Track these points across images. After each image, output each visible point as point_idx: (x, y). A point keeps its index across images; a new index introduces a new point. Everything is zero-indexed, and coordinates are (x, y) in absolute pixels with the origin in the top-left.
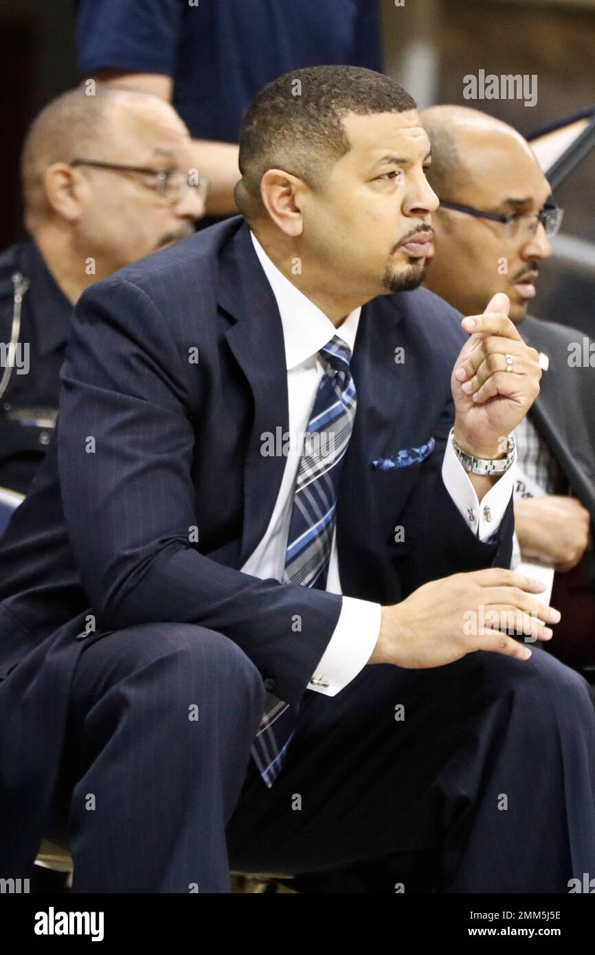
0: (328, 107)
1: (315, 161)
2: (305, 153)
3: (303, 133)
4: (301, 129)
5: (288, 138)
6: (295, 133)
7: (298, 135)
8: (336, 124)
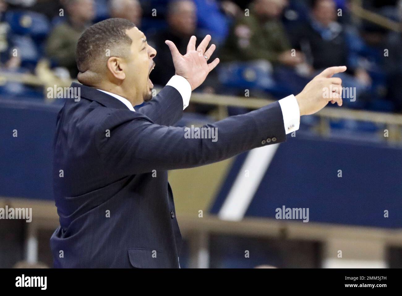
0: (118, 31)
1: (124, 49)
2: (119, 48)
3: (115, 42)
4: (114, 41)
5: (110, 45)
6: (113, 43)
7: (114, 43)
8: (124, 35)
